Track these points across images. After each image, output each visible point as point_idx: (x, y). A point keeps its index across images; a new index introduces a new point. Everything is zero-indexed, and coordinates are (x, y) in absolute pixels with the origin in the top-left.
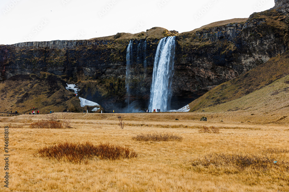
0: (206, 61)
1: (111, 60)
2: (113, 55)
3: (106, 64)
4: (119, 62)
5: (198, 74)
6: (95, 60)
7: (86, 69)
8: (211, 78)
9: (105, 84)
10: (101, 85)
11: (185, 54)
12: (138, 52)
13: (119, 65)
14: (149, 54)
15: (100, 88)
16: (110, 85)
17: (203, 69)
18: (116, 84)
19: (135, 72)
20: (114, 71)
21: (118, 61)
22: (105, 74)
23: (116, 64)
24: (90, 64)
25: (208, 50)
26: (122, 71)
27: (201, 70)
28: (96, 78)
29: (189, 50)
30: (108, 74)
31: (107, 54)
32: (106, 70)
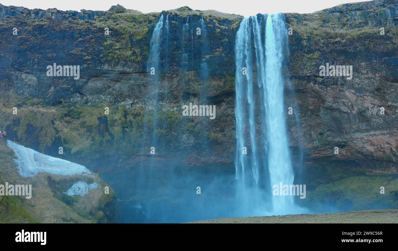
0: (365, 72)
1: (104, 56)
2: (111, 45)
3: (88, 64)
4: (129, 63)
5: (334, 105)
6: (55, 55)
7: (24, 76)
8: (369, 113)
9: (81, 120)
10: (68, 122)
11: (310, 51)
12: (183, 42)
13: (128, 70)
14: (213, 48)
15: (66, 130)
16: (97, 122)
17: (353, 91)
18: (115, 121)
19: (172, 91)
20: (109, 87)
21: (126, 61)
22: (81, 94)
23: (119, 68)
24: (38, 63)
25: (372, 45)
26: (133, 89)
27: (347, 93)
28: (56, 103)
29: (324, 43)
30: (91, 94)
31: (93, 40)
32: (86, 83)
